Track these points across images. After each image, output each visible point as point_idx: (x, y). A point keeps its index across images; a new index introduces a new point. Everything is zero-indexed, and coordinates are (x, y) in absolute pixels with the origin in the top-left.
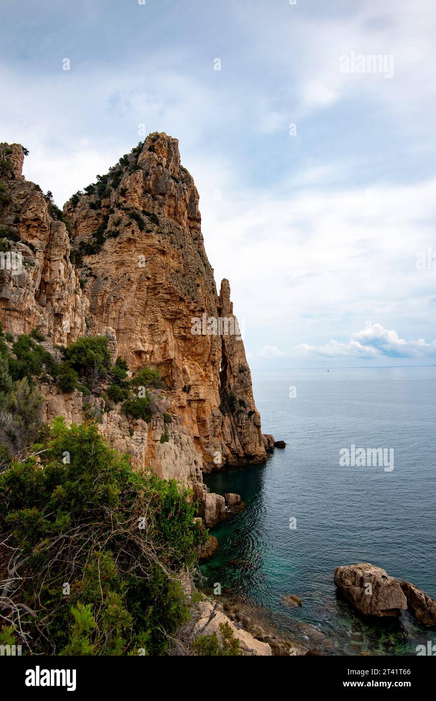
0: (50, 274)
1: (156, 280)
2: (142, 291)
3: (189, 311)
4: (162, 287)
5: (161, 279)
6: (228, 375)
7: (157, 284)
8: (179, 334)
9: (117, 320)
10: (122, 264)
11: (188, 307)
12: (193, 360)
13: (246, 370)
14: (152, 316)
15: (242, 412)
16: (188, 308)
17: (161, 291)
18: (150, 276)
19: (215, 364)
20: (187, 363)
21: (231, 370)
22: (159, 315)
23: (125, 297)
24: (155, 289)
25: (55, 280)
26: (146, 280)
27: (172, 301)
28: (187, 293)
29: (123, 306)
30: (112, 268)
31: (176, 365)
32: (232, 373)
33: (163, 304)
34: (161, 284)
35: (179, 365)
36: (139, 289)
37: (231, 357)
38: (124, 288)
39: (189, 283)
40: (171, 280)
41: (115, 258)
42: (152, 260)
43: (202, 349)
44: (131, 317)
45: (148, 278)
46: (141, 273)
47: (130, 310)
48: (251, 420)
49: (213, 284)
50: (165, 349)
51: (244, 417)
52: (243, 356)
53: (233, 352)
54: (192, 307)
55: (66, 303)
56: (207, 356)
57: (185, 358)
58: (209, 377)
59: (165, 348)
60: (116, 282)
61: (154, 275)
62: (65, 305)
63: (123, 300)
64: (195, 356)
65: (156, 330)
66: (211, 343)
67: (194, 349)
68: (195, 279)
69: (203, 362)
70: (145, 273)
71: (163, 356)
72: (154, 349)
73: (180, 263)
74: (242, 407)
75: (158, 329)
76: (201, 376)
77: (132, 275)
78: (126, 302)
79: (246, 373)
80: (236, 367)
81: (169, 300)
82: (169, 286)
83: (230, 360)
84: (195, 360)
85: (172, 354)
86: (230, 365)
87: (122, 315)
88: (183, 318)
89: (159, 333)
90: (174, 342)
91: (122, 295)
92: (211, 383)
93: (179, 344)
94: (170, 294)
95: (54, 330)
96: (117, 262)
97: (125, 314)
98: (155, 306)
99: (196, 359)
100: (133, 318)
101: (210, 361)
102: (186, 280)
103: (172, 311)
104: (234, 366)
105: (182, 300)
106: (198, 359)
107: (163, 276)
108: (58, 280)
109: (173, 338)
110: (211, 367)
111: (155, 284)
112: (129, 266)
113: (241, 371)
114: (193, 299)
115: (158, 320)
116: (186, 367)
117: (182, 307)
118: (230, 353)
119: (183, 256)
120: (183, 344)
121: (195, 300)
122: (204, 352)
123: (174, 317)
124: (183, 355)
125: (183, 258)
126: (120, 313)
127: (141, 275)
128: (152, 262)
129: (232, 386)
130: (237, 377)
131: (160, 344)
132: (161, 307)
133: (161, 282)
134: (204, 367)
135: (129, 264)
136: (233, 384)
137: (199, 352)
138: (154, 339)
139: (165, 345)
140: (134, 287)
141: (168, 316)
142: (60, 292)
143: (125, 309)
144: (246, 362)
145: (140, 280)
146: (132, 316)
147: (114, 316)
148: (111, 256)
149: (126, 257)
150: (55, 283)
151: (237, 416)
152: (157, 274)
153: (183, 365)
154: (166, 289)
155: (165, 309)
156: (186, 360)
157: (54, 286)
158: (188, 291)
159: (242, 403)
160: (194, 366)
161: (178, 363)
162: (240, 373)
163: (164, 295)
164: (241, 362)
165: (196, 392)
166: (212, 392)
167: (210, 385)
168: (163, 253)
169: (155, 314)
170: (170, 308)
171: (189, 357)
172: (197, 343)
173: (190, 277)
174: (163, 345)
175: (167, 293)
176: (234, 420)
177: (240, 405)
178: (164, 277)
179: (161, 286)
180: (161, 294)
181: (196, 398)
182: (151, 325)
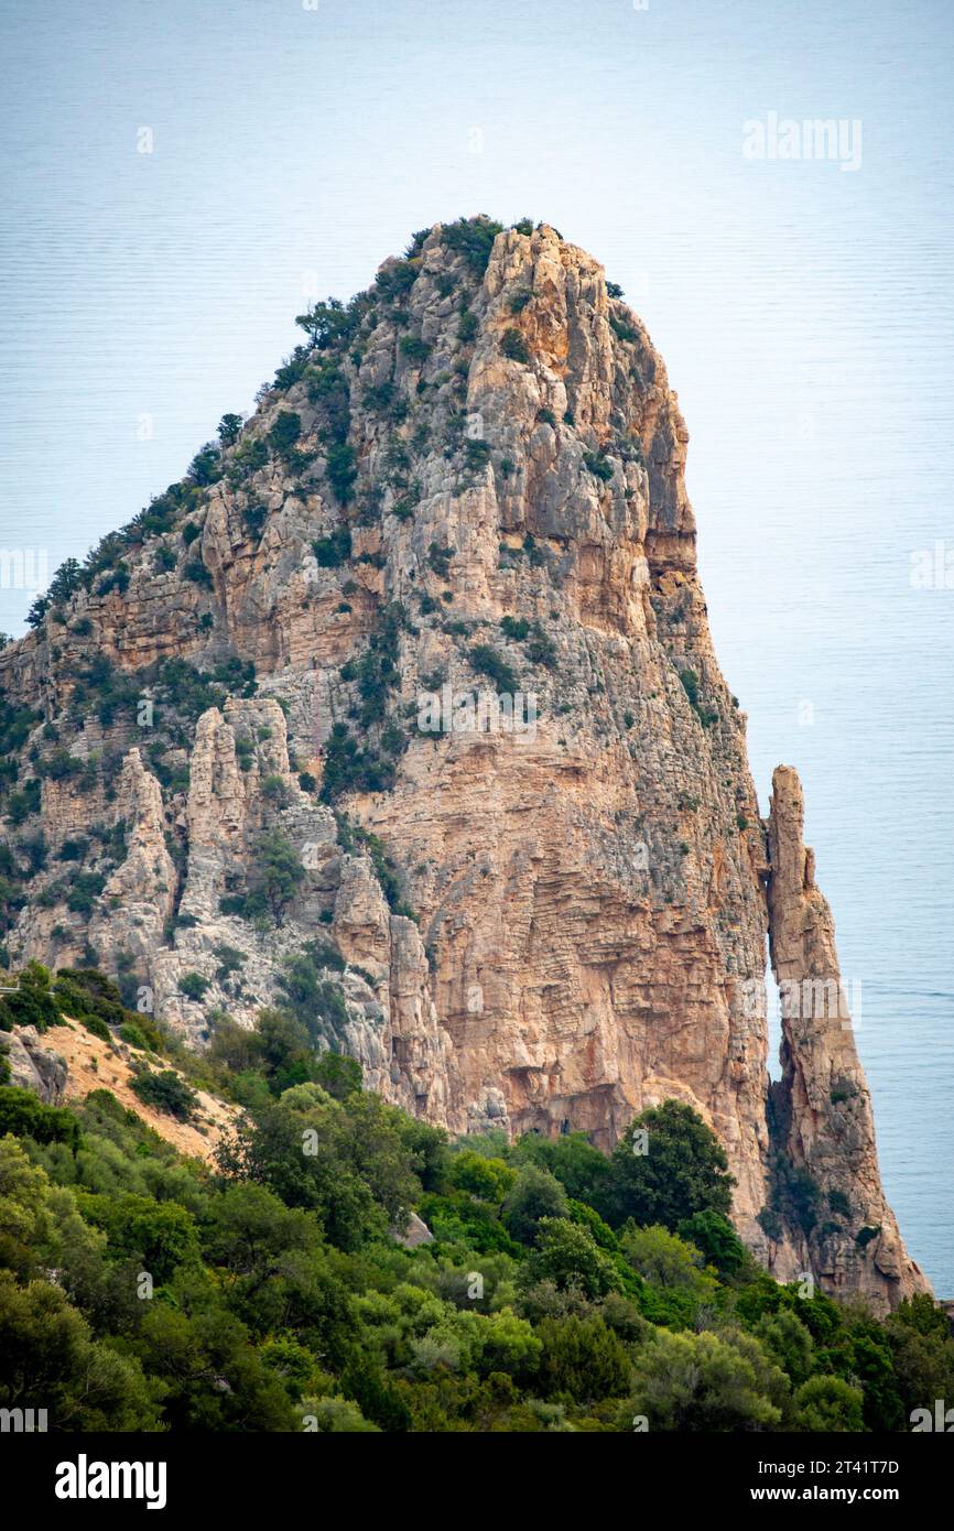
0: (400, 1021)
1: (558, 864)
2: (523, 899)
3: (658, 936)
4: (577, 882)
5: (575, 860)
6: (795, 1105)
7: (564, 874)
8: (630, 1005)
10: (461, 822)
11: (653, 926)
12: (675, 1075)
13: (854, 1095)
14: (550, 962)
15: (838, 1229)
16: (653, 929)
17: (575, 892)
18: (541, 854)
19: (743, 1088)
21: (806, 1091)
22: (570, 958)
23: (475, 920)
24: (556, 885)
26: (531, 867)
27: (607, 918)
29: (471, 945)
30: (434, 836)
31: (624, 1098)
32: (807, 1103)
33: (580, 928)
34: (575, 873)
35: (633, 1096)
36: (512, 895)
37: (804, 1048)
38: (472, 895)
39: (656, 846)
40: (600, 862)
41: (440, 803)
42: (545, 804)
43: (701, 1042)
44: (494, 977)
45: (536, 861)
46: (516, 847)
48: (864, 1257)
50: (590, 1055)
51: (844, 1246)
52: (847, 1046)
53: (810, 1031)
54: (667, 926)
55: (432, 1073)
56: (717, 1064)
57: (648, 1071)
59: (591, 1051)
60: (450, 878)
61: (552, 849)
62: (430, 1076)
63: (470, 929)
64: (683, 1062)
65: (564, 1003)
67: (676, 1044)
68: (676, 829)
69: (706, 1080)
70: (528, 845)
71: (587, 1075)
72: (562, 1058)
73: (627, 785)
74: (838, 1215)
75: (568, 998)
77: (492, 856)
78: (479, 935)
79: (855, 1103)
80: (819, 1083)
81: (597, 915)
82: (596, 879)
83: (801, 1057)
84: (681, 1077)
85: (612, 1069)
86: (802, 1075)
87: (471, 972)
88: (641, 958)
89: (574, 1009)
90: (616, 1030)
91: (470, 916)
93: (631, 1032)
94: (600, 899)
96: (447, 816)
97: (479, 970)
98: (558, 934)
99: (685, 1070)
100: (501, 979)
101: (728, 1079)
102: (645, 837)
103: (608, 943)
104: (813, 1079)
105: (635, 910)
106: (692, 1073)
107: (578, 851)
109: (612, 1019)
110: (732, 1096)
111: (555, 874)
112: (480, 828)
113: (838, 1097)
114: (669, 900)
115: (569, 975)
117: (635, 928)
118: (801, 1033)
120: (643, 1029)
121: (676, 903)
122: (707, 1052)
123: (614, 958)
124: (645, 1064)
125: (636, 763)
126: (465, 966)
127: (517, 853)
128: (544, 811)
129: (808, 1144)
130: (823, 1114)
131: (576, 1040)
132: (575, 935)
133: (573, 870)
134: (709, 1096)
135: (480, 824)
136: (811, 1139)
137: (692, 1051)
138: (559, 1027)
139: (591, 1043)
140: (500, 887)
141: (596, 959)
143: (478, 955)
144: (857, 1067)
145: (515, 868)
146: (499, 972)
148: (427, 799)
149: (471, 801)
151: (821, 1244)
152: (560, 845)
153: (644, 1094)
154: (589, 888)
155: (587, 941)
156: (653, 1078)
159: (839, 1201)
161: (629, 1091)
162: (834, 1103)
163: (583, 904)
164: (838, 1066)
168: (575, 773)
169: (558, 955)
170: (600, 936)
171: (663, 1066)
172: (687, 1025)
173: (659, 824)
174: (584, 1044)
175: (591, 899)
176: (810, 1251)
177: (832, 1209)
178: (581, 855)
179: (573, 879)
180: (575, 903)
182: (547, 989)
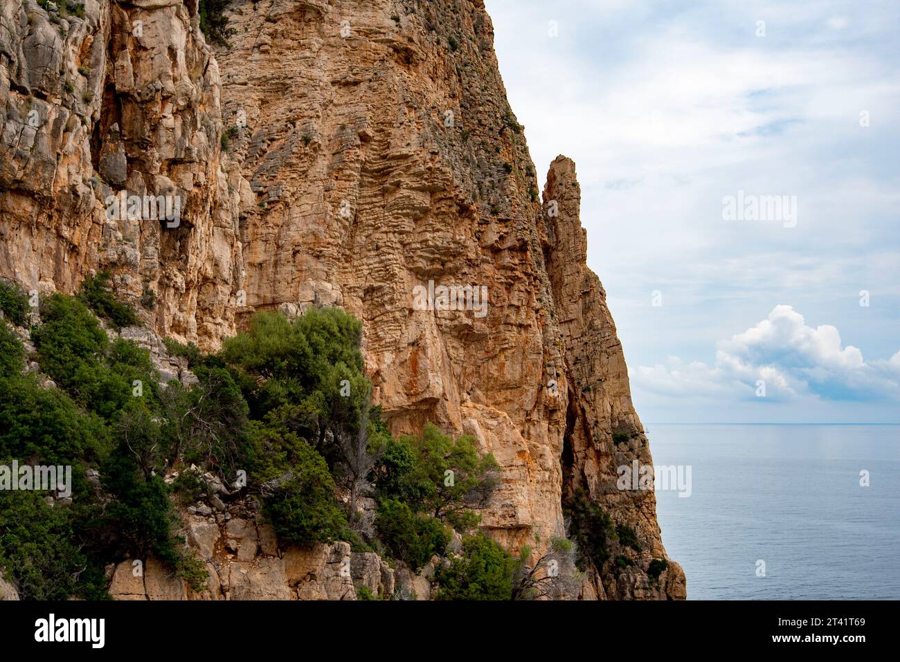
0: (136, 61)
1: (388, 146)
2: (348, 178)
3: (483, 248)
4: (408, 167)
5: (407, 142)
6: (577, 448)
7: (394, 158)
8: (452, 320)
9: (271, 270)
10: (281, 87)
11: (479, 236)
12: (490, 402)
13: (635, 436)
14: (374, 261)
15: (630, 562)
16: (479, 239)
17: (405, 180)
18: (370, 132)
19: (555, 417)
20: (475, 413)
21: (587, 433)
22: (396, 258)
23: (293, 195)
24: (384, 173)
25: (159, 85)
26: (359, 142)
27: (437, 215)
28: (477, 191)
29: (287, 225)
30: (249, 102)
31: (447, 417)
32: (589, 444)
33: (408, 224)
34: (405, 157)
35: (455, 417)
36: (337, 171)
37: (587, 395)
38: (291, 165)
39: (480, 160)
40: (435, 147)
41: (258, 66)
42: (376, 77)
43: (518, 367)
44: (312, 262)
45: (365, 138)
46: (342, 121)
47: (311, 239)
48: (658, 589)
49: (530, 172)
50: (414, 366)
51: (639, 578)
52: (623, 393)
53: (592, 379)
54: (492, 238)
55: (202, 179)
56: (532, 391)
57: (465, 396)
58: (541, 455)
59: (414, 363)
60: (265, 147)
61: (383, 128)
62: (197, 185)
63: (287, 205)
64: (499, 388)
65: (388, 307)
66: (545, 352)
67: (493, 369)
68: (498, 150)
69: (521, 408)
70: (356, 120)
71: (410, 390)
72: (383, 367)
73: (453, 96)
74: (628, 548)
75: (392, 301)
76: (521, 453)
77: (315, 125)
78: (296, 211)
79: (636, 443)
80: (602, 425)
81: (426, 211)
82: (430, 165)
83: (584, 403)
84: (495, 404)
85: (438, 383)
86: (585, 421)
87: (286, 254)
88: (466, 270)
89: (398, 314)
90: (439, 344)
91: (287, 189)
92: (547, 474)
93: (451, 351)
94: (432, 191)
95: (160, 283)
96: (263, 81)
97: (295, 253)
98: (384, 229)
99: (500, 397)
100: (320, 266)
101: (542, 407)
102: (470, 150)
103: (436, 247)
104: (597, 422)
105: (464, 211)
106: (507, 401)
107: (410, 132)
108: (170, 85)
109: (435, 332)
110: (545, 424)
111: (384, 157)
112: (302, 96)
113: (619, 439)
114: (495, 213)
115: (394, 275)
116: (475, 422)
117: (463, 234)
118: (584, 382)
119: (459, 75)
120: (461, 351)
121: (502, 216)
122: (524, 377)
123: (439, 266)
124: (461, 387)
125: (460, 81)
126: (279, 247)
127: (343, 127)
128: (375, 85)
129: (592, 483)
130: (607, 455)
131: (398, 350)
132: (401, 233)
133: (405, 151)
134: (522, 424)
135: (302, 90)
136: (595, 478)
137: (509, 377)
138: (381, 334)
139: (415, 354)
140: (322, 164)
141: (422, 264)
142: (179, 133)
143: (294, 234)
144: (633, 412)
145: (341, 142)
146: (318, 257)
147: (260, 257)
148: (241, 61)
149: (293, 65)
150: (158, 97)
151: (616, 577)
152: (391, 124)
153: (464, 417)
154: (419, 175)
155: (414, 241)
156: (470, 403)
157: (157, 109)
158: (480, 185)
159: (627, 536)
160: (495, 423)
161: (451, 409)
162: (616, 444)
163: (414, 194)
164: (617, 411)
165: (508, 502)
166: (548, 504)
167: (543, 482)
168: (407, 58)
169: (384, 253)
170: (428, 236)
171: (478, 392)
172: (504, 350)
173: (483, 143)
174: (407, 355)
175: (422, 190)
176: (606, 588)
177: (621, 543)
178: (414, 137)
179: (404, 164)
180: (406, 192)
181: (507, 522)
182: (370, 291)
